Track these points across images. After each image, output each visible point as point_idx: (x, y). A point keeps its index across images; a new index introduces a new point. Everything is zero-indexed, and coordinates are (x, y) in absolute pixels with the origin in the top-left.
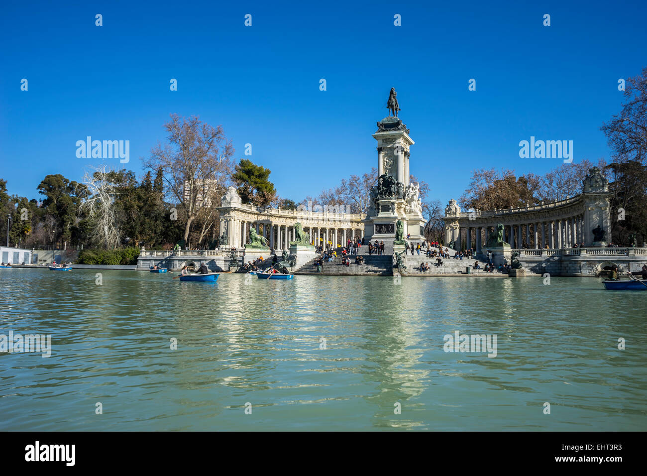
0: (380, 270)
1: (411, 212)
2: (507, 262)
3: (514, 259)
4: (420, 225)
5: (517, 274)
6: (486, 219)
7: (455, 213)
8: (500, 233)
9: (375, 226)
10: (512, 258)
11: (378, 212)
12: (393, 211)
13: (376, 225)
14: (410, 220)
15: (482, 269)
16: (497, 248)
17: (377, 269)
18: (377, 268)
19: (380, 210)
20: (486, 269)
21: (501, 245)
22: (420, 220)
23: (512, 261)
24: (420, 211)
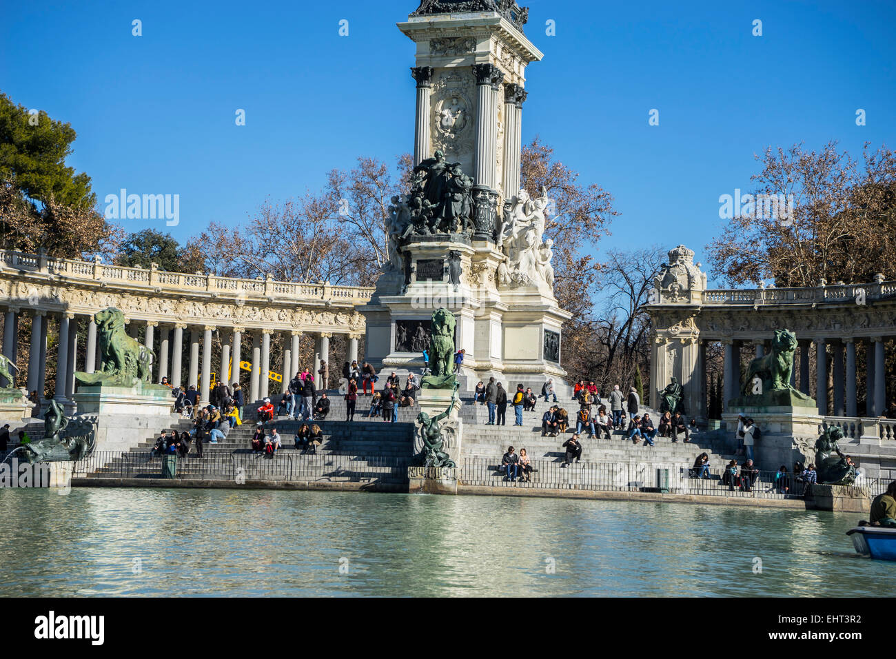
0: (371, 470)
1: (515, 283)
2: (803, 458)
3: (828, 449)
4: (545, 327)
5: (837, 503)
6: (790, 313)
7: (687, 293)
8: (781, 359)
9: (393, 325)
10: (821, 445)
11: (408, 282)
12: (454, 279)
13: (399, 323)
14: (512, 309)
15: (716, 477)
16: (771, 409)
17: (361, 466)
18: (364, 463)
19: (413, 276)
20: (727, 480)
21: (784, 400)
22: (543, 311)
23: (818, 456)
24: (548, 280)
